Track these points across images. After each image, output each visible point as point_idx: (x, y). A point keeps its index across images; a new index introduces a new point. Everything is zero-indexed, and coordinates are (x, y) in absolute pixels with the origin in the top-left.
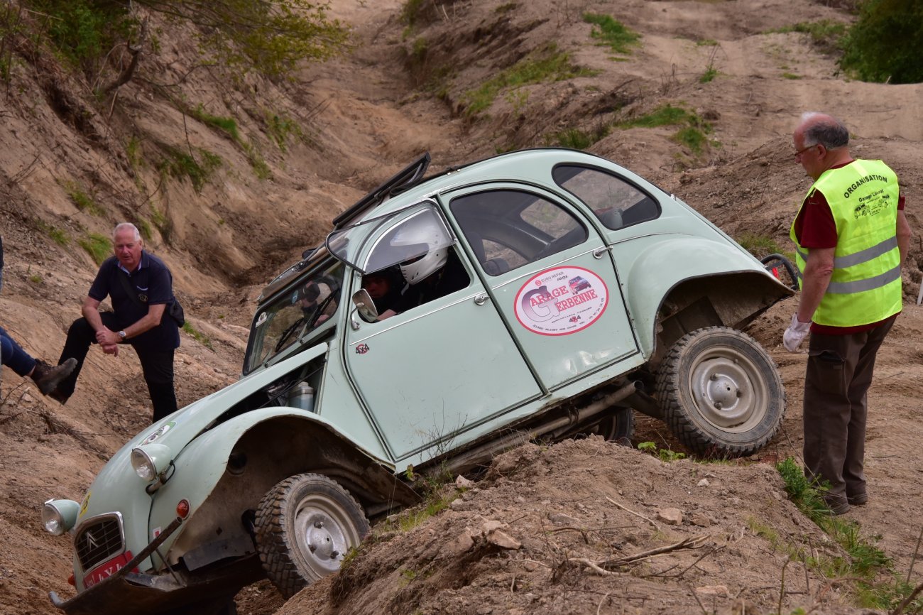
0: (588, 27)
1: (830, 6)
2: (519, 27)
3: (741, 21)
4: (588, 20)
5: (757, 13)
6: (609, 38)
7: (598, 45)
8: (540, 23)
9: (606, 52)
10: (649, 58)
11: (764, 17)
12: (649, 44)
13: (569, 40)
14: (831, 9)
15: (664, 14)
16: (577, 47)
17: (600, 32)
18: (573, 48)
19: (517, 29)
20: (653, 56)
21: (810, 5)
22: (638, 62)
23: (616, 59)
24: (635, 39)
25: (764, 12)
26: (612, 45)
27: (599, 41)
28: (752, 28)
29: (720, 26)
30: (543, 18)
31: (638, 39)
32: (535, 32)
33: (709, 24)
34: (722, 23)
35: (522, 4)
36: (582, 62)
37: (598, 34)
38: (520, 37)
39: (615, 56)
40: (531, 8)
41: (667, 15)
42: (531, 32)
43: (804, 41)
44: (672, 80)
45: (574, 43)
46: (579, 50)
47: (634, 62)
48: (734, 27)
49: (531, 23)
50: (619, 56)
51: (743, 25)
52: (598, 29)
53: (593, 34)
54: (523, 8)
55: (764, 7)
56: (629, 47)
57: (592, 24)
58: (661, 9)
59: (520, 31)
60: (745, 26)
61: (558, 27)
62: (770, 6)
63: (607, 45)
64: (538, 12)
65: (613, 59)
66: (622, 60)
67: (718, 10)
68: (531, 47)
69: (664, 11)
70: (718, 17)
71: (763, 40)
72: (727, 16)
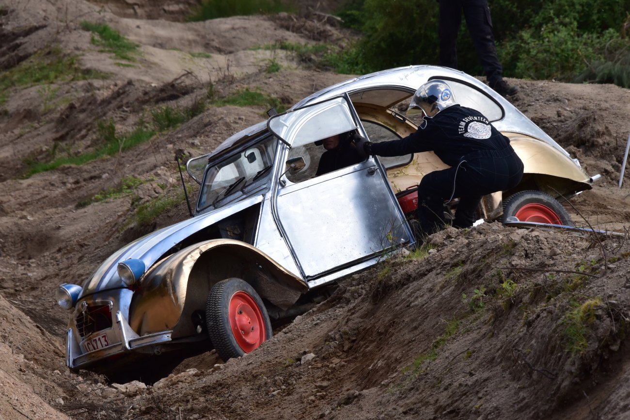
0: (88, 34)
1: (293, 31)
2: (15, 31)
3: (213, 40)
4: (86, 27)
5: (227, 34)
6: (110, 46)
7: (102, 52)
8: (36, 29)
9: (111, 58)
10: (152, 66)
11: (234, 38)
12: (148, 53)
13: (71, 46)
14: (295, 34)
15: (138, 29)
16: (81, 52)
17: (100, 40)
18: (77, 52)
19: (13, 34)
20: (155, 64)
21: (275, 29)
22: (143, 69)
23: (122, 65)
24: (134, 48)
25: (234, 33)
26: (115, 52)
27: (101, 48)
28: (223, 48)
29: (193, 45)
30: (40, 24)
31: (138, 48)
32: (34, 37)
33: (183, 41)
34: (195, 41)
35: (13, 11)
36: (88, 65)
37: (98, 41)
38: (18, 41)
39: (118, 61)
40: (23, 15)
41: (142, 32)
42: (28, 37)
43: (291, 58)
45: (77, 49)
46: (83, 55)
47: (140, 68)
48: (207, 46)
49: (27, 28)
50: (124, 62)
51: (215, 44)
52: (97, 37)
53: (93, 41)
54: (14, 14)
55: (233, 29)
56: (130, 54)
57: (91, 32)
58: (134, 26)
59: (15, 35)
60: (217, 46)
61: (58, 33)
62: (238, 29)
63: (109, 52)
64: (31, 19)
65: (119, 65)
66: (128, 66)
67: (189, 29)
68: (31, 50)
69: (138, 27)
70: (190, 36)
71: (253, 55)
72: (198, 35)
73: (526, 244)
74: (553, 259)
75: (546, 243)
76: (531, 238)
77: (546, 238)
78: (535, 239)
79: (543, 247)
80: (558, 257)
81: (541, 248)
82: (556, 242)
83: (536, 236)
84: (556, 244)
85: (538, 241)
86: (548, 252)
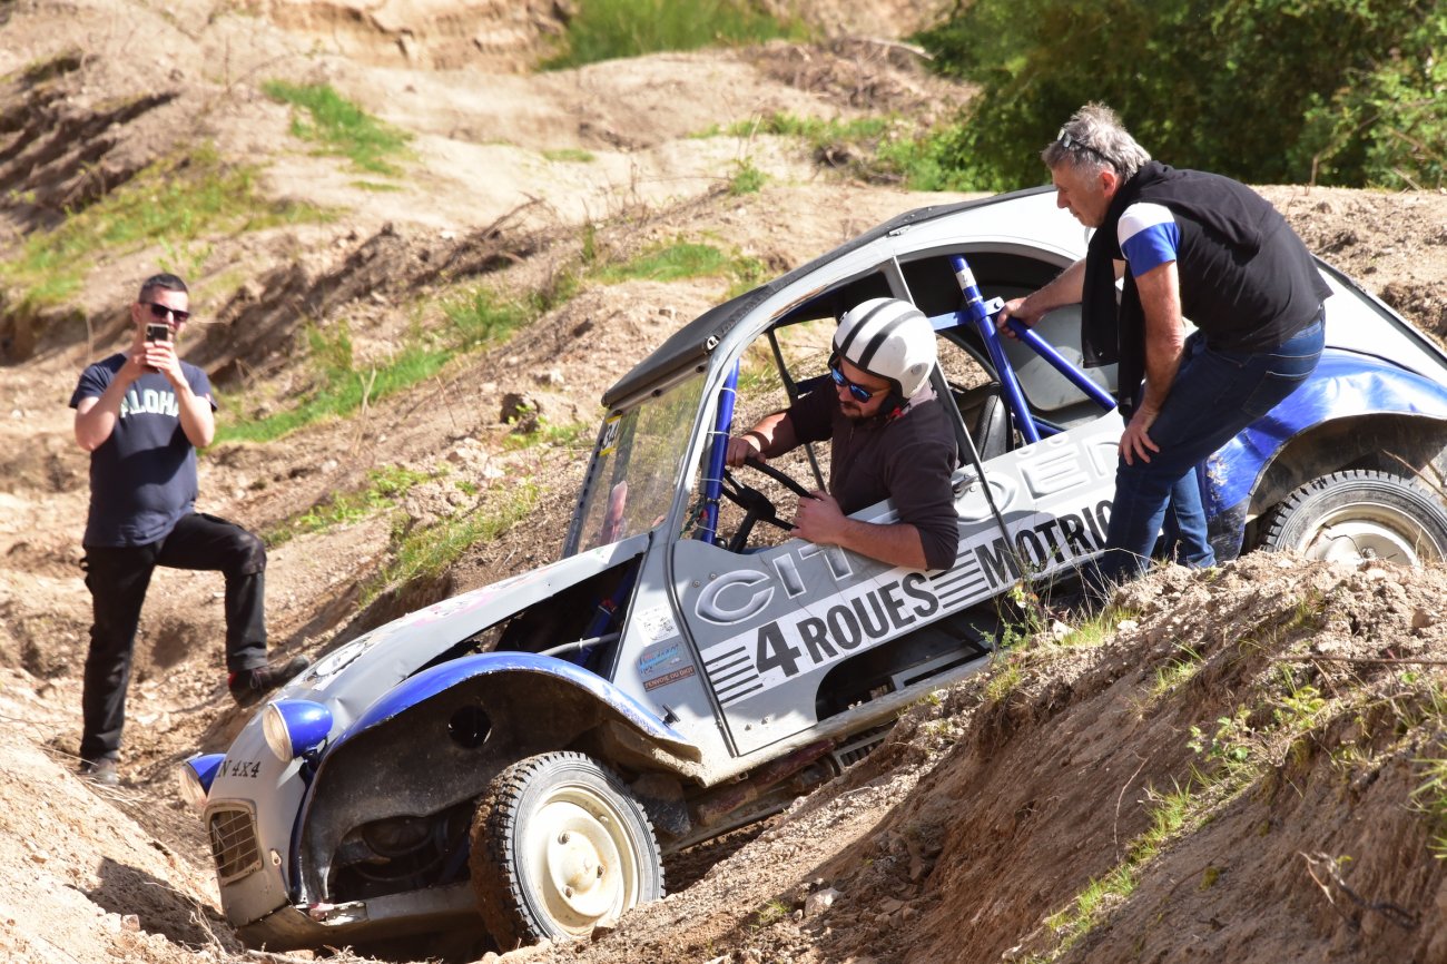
0: (282, 113)
1: (803, 88)
2: (101, 111)
3: (600, 117)
4: (278, 94)
5: (634, 101)
6: (337, 137)
7: (316, 155)
8: (150, 103)
9: (341, 169)
10: (448, 187)
11: (653, 108)
12: (434, 155)
13: (241, 143)
14: (808, 94)
15: (410, 96)
16: (265, 158)
17: (313, 125)
18: (255, 159)
19: (95, 117)
20: (453, 181)
21: (757, 84)
22: (423, 194)
23: (370, 186)
24: (400, 144)
25: (652, 97)
26: (350, 155)
27: (315, 146)
28: (627, 135)
29: (550, 129)
30: (162, 90)
31: (406, 143)
32: (147, 121)
33: (523, 123)
34: (553, 121)
35: (93, 59)
36: (284, 190)
37: (309, 129)
38: (107, 136)
39: (358, 178)
40: (118, 67)
41: (419, 100)
42: (133, 123)
44: (630, 200)
45: (254, 149)
46: (271, 164)
47: (414, 193)
48: (584, 129)
49: (129, 102)
50: (374, 179)
51: (604, 125)
52: (306, 120)
53: (295, 129)
54: (95, 66)
55: (650, 85)
56: (391, 160)
57: (288, 107)
58: (399, 87)
59: (101, 122)
60: (612, 131)
61: (206, 111)
62: (662, 85)
63: (338, 154)
64: (139, 79)
65: (362, 186)
66: (385, 188)
67: (540, 91)
68: (138, 157)
69: (410, 89)
70: (541, 107)
71: (701, 150)
72: (562, 105)
73: (1353, 600)
74: (1420, 636)
75: (1403, 596)
76: (1364, 586)
77: (1403, 585)
78: (1375, 587)
79: (1396, 606)
80: (1433, 630)
81: (1391, 610)
82: (1429, 592)
83: (1377, 580)
84: (1430, 599)
85: (1381, 593)
86: (1408, 617)
